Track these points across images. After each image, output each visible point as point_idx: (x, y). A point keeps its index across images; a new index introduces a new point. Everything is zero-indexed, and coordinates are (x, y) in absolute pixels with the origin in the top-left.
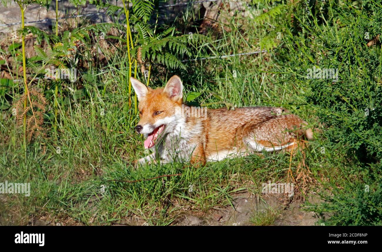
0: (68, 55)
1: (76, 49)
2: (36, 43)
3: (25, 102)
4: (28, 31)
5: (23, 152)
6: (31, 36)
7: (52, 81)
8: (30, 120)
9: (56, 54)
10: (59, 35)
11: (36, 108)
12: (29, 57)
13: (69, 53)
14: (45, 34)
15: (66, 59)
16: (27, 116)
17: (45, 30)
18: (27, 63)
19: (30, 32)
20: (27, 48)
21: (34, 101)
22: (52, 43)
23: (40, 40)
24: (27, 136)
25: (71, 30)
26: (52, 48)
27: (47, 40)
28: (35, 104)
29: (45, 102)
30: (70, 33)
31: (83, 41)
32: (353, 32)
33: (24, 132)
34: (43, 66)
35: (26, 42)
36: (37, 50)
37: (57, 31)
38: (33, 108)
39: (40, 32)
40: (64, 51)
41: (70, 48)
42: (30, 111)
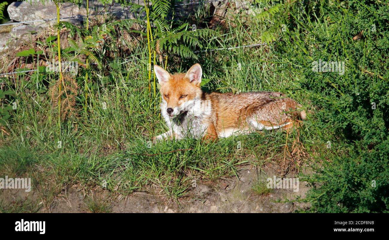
0: (97, 46)
1: (103, 41)
2: (70, 36)
3: (60, 86)
4: (63, 26)
5: (58, 129)
6: (65, 30)
7: (83, 69)
8: (64, 102)
9: (86, 45)
10: (89, 29)
11: (69, 92)
12: (63, 48)
13: (97, 45)
14: (77, 29)
15: (95, 50)
16: (61, 99)
17: (77, 25)
18: (61, 53)
19: (64, 27)
20: (61, 40)
21: (67, 86)
22: (83, 36)
23: (73, 34)
24: (61, 115)
25: (99, 25)
26: (83, 40)
27: (79, 34)
28: (68, 88)
29: (76, 86)
30: (99, 28)
31: (110, 34)
32: (340, 28)
33: (59, 112)
34: (76, 56)
35: (61, 35)
36: (70, 42)
37: (87, 26)
38: (67, 92)
39: (73, 26)
40: (93, 43)
41: (98, 41)
42: (64, 95)
